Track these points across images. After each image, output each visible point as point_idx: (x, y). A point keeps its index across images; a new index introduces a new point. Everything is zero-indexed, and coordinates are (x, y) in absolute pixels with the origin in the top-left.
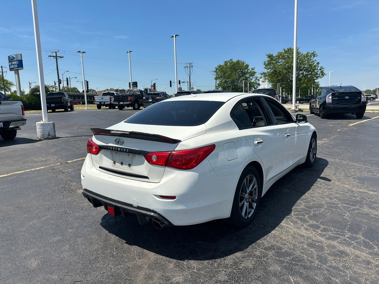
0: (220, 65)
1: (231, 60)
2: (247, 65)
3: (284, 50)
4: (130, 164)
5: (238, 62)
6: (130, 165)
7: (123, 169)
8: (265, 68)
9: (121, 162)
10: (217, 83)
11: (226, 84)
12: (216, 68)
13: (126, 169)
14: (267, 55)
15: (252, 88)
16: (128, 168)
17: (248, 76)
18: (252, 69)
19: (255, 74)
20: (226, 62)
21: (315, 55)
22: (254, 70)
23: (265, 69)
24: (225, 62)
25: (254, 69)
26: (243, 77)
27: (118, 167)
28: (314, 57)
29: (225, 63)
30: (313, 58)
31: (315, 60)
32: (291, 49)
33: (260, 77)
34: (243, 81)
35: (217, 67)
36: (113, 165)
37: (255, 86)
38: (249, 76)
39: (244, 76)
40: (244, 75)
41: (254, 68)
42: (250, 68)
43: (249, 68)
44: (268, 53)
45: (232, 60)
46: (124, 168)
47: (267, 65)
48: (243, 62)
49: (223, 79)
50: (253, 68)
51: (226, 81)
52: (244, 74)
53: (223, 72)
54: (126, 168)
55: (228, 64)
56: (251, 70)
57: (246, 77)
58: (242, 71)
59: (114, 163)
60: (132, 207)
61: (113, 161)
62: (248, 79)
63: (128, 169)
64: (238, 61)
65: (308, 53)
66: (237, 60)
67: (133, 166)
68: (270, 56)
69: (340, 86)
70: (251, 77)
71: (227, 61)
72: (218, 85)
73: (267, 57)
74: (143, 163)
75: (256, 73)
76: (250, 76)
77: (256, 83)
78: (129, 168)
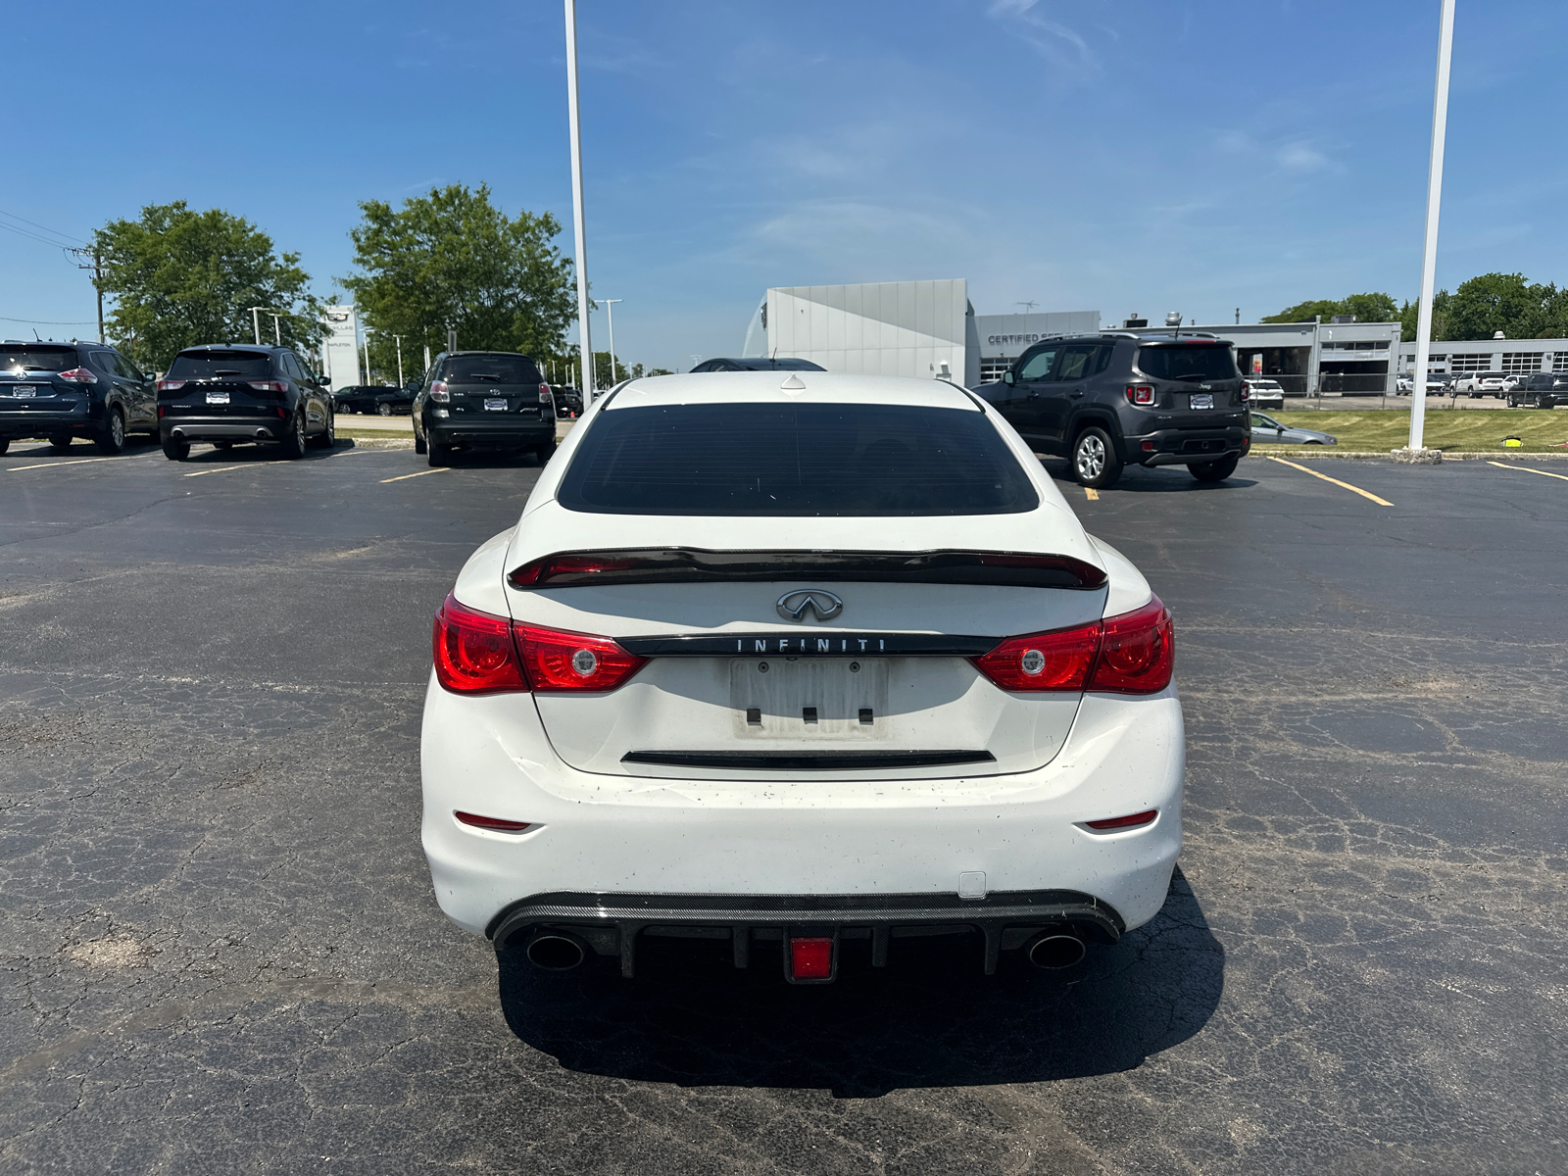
0: (123, 224)
1: (177, 206)
2: (260, 236)
3: (435, 194)
4: (871, 704)
5: (214, 219)
6: (866, 715)
7: (821, 739)
8: (359, 261)
9: (804, 709)
10: (106, 309)
11: (159, 318)
12: (100, 234)
13: (840, 734)
14: (366, 208)
15: (297, 343)
16: (854, 728)
17: (268, 286)
18: (287, 259)
19: (303, 282)
20: (156, 211)
21: (551, 228)
22: (297, 265)
23: (361, 265)
24: (150, 212)
25: (297, 260)
26: (248, 289)
27: (783, 733)
28: (552, 235)
29: (151, 214)
30: (548, 240)
31: (555, 248)
32: (459, 192)
33: (326, 299)
34: (254, 309)
35: (106, 231)
36: (743, 729)
37: (308, 337)
38: (272, 290)
39: (249, 285)
40: (251, 282)
41: (297, 256)
42: (277, 253)
43: (270, 254)
44: (367, 201)
45: (184, 204)
46: (824, 735)
47: (369, 247)
48: (242, 223)
49: (144, 290)
50: (290, 253)
51: (159, 301)
52: (250, 277)
53: (140, 259)
54: (844, 732)
55: (167, 223)
56: (281, 261)
57: (258, 291)
58: (240, 263)
59: (754, 717)
60: (959, 907)
61: (737, 707)
62: (273, 302)
63: (856, 733)
64: (214, 213)
65: (526, 218)
66: (210, 212)
67: (890, 717)
68: (380, 215)
69: (770, 360)
70: (287, 296)
71: (157, 205)
72: (116, 318)
73: (365, 212)
74: (955, 693)
75: (308, 278)
76: (278, 288)
77: (314, 324)
78: (864, 730)
